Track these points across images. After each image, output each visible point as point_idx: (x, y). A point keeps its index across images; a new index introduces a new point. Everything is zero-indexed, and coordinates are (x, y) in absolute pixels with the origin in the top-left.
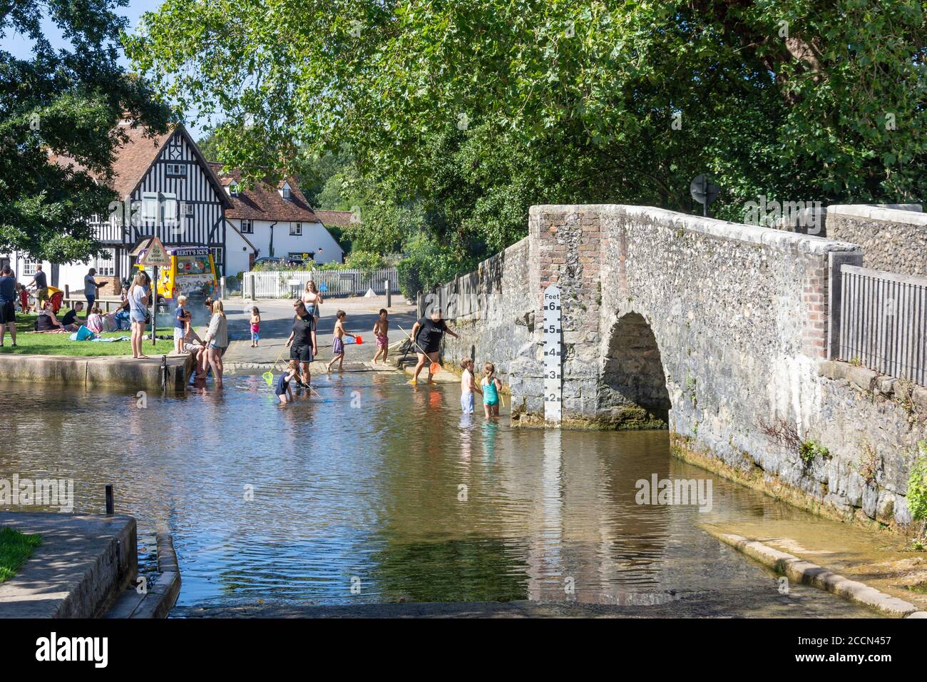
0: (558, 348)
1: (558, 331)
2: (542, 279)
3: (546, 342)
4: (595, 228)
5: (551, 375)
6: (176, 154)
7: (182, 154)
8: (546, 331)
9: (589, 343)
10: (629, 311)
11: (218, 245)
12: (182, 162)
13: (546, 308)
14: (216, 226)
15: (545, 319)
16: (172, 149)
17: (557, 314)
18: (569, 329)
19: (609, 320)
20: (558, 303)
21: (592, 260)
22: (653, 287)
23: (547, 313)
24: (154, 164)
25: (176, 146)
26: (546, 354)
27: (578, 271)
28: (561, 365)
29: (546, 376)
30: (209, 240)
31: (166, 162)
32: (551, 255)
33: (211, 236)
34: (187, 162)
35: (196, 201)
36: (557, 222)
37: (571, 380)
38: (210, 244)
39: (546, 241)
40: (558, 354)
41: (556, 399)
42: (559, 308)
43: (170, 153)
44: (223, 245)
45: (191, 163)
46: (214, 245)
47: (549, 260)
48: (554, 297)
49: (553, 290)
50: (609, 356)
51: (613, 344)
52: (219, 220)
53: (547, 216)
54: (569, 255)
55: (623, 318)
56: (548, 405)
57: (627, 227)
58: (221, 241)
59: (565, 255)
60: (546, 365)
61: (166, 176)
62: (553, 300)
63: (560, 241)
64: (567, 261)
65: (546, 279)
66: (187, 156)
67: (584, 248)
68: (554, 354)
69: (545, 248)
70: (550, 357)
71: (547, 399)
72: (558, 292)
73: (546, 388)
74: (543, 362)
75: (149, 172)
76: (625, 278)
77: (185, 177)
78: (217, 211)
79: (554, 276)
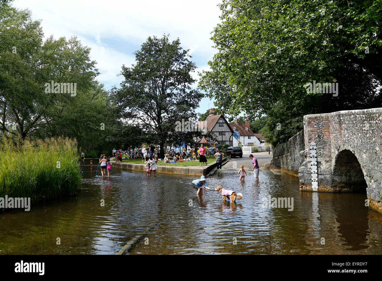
0: (316, 163)
1: (316, 157)
2: (309, 140)
3: (311, 161)
4: (328, 121)
5: (314, 172)
6: (221, 121)
7: (222, 121)
8: (311, 157)
9: (327, 162)
10: (344, 149)
11: (231, 141)
12: (222, 123)
13: (311, 149)
14: (230, 137)
15: (311, 153)
16: (220, 120)
17: (315, 151)
18: (320, 157)
19: (335, 153)
20: (315, 147)
21: (327, 132)
22: (355, 139)
23: (311, 151)
24: (216, 124)
25: (221, 119)
26: (312, 165)
27: (322, 136)
28: (317, 169)
29: (312, 173)
30: (229, 140)
31: (219, 123)
32: (312, 131)
33: (229, 139)
34: (224, 123)
35: (226, 132)
36: (314, 120)
37: (321, 174)
38: (229, 141)
39: (310, 127)
40: (316, 165)
41: (316, 181)
42: (315, 149)
43: (220, 121)
44: (232, 141)
45: (225, 123)
46: (230, 141)
47: (311, 133)
48: (314, 146)
49: (313, 143)
50: (335, 166)
51: (337, 161)
52: (231, 136)
53: (310, 118)
54: (318, 131)
55: (341, 152)
56: (313, 183)
57: (341, 118)
58: (232, 140)
59: (317, 131)
60: (312, 169)
61: (219, 126)
62: (313, 147)
63: (315, 126)
64: (318, 133)
65: (311, 140)
66: (224, 122)
67: (324, 128)
68: (314, 165)
69: (309, 129)
70: (313, 166)
71: (312, 181)
72: (315, 144)
73: (312, 177)
74: (311, 168)
75: (215, 125)
76: (341, 137)
77: (223, 126)
78: (231, 134)
79: (313, 138)
